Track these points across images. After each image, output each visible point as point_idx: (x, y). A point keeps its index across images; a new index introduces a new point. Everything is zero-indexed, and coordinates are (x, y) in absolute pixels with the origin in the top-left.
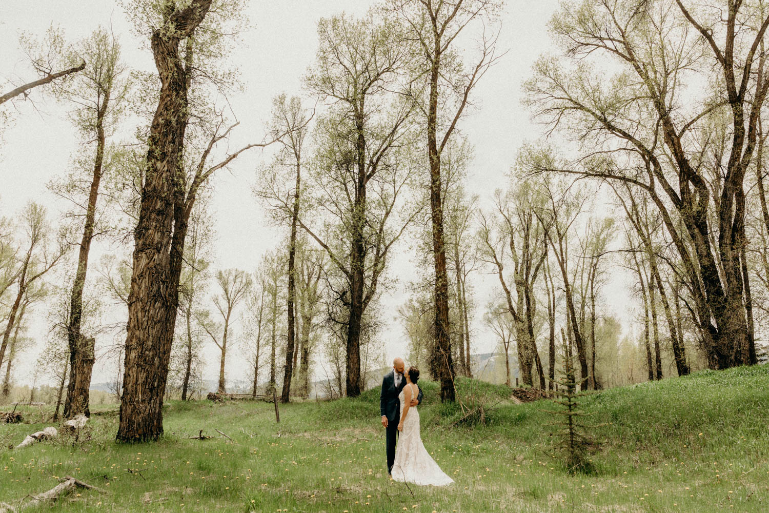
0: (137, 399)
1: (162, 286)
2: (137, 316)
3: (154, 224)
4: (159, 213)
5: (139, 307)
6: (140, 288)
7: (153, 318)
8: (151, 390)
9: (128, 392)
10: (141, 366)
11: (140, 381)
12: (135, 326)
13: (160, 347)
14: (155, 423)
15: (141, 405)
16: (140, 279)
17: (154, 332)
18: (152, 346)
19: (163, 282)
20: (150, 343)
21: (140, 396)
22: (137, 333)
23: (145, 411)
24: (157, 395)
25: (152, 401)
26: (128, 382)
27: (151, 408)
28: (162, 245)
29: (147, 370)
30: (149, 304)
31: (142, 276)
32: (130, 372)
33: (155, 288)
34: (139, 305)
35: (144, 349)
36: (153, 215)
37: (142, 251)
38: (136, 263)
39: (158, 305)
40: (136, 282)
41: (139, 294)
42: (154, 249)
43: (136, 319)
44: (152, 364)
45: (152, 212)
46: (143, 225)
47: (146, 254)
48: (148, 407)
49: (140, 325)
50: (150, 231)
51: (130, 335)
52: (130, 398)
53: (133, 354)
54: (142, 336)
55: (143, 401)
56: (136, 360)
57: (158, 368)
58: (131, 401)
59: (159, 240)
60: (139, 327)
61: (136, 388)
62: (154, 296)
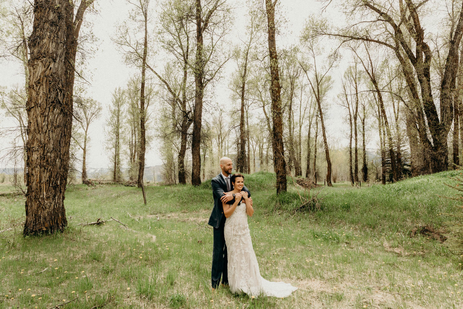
0: (41, 196)
1: (59, 93)
2: (37, 121)
3: (48, 34)
4: (53, 23)
5: (38, 112)
6: (38, 94)
7: (52, 123)
8: (55, 188)
9: (33, 190)
10: (44, 167)
11: (44, 180)
12: (35, 130)
13: (60, 150)
14: (60, 216)
15: (46, 202)
16: (37, 86)
17: (54, 136)
18: (53, 149)
19: (61, 90)
20: (51, 146)
21: (45, 193)
22: (38, 136)
23: (50, 206)
24: (61, 192)
25: (57, 197)
26: (32, 181)
27: (55, 204)
28: (57, 55)
29: (50, 170)
30: (48, 109)
31: (39, 83)
32: (34, 172)
33: (53, 95)
34: (38, 111)
35: (46, 152)
36: (47, 25)
37: (38, 59)
38: (32, 71)
39: (56, 111)
40: (33, 88)
41: (37, 100)
42: (50, 58)
43: (36, 124)
44: (54, 165)
45: (46, 22)
46: (38, 34)
47: (42, 62)
48: (53, 203)
49: (40, 129)
50: (45, 41)
51: (31, 137)
52: (35, 196)
53: (35, 156)
54: (42, 140)
55: (48, 198)
56: (39, 161)
57: (60, 169)
58: (36, 198)
59: (54, 50)
60: (39, 131)
61: (40, 186)
62: (53, 102)
